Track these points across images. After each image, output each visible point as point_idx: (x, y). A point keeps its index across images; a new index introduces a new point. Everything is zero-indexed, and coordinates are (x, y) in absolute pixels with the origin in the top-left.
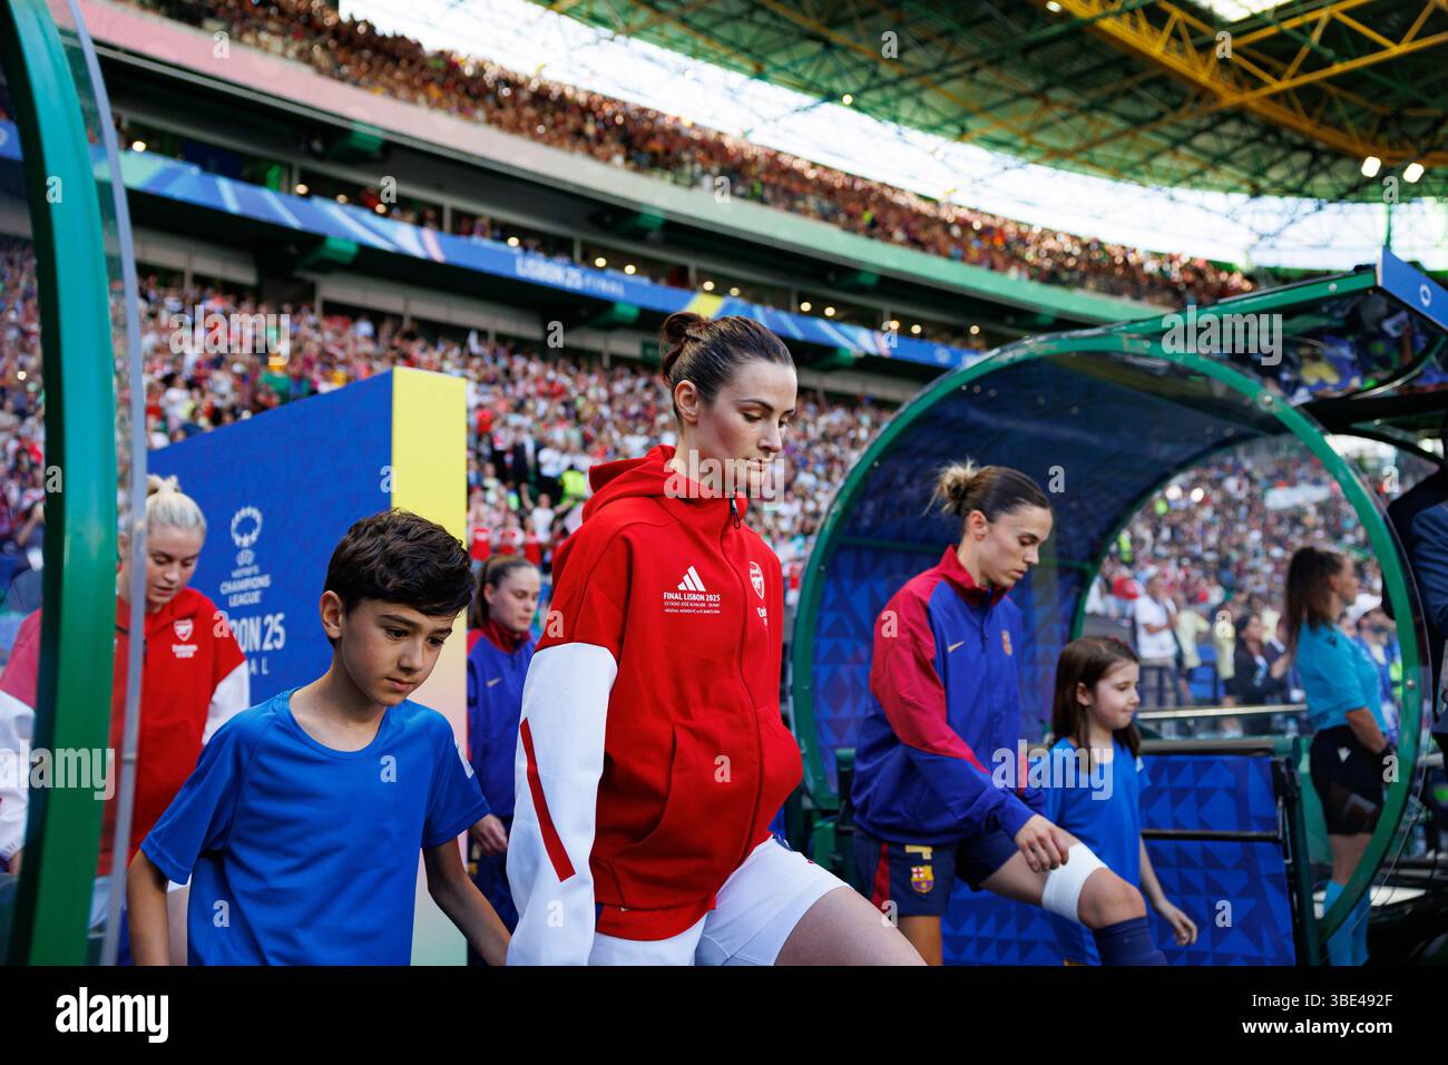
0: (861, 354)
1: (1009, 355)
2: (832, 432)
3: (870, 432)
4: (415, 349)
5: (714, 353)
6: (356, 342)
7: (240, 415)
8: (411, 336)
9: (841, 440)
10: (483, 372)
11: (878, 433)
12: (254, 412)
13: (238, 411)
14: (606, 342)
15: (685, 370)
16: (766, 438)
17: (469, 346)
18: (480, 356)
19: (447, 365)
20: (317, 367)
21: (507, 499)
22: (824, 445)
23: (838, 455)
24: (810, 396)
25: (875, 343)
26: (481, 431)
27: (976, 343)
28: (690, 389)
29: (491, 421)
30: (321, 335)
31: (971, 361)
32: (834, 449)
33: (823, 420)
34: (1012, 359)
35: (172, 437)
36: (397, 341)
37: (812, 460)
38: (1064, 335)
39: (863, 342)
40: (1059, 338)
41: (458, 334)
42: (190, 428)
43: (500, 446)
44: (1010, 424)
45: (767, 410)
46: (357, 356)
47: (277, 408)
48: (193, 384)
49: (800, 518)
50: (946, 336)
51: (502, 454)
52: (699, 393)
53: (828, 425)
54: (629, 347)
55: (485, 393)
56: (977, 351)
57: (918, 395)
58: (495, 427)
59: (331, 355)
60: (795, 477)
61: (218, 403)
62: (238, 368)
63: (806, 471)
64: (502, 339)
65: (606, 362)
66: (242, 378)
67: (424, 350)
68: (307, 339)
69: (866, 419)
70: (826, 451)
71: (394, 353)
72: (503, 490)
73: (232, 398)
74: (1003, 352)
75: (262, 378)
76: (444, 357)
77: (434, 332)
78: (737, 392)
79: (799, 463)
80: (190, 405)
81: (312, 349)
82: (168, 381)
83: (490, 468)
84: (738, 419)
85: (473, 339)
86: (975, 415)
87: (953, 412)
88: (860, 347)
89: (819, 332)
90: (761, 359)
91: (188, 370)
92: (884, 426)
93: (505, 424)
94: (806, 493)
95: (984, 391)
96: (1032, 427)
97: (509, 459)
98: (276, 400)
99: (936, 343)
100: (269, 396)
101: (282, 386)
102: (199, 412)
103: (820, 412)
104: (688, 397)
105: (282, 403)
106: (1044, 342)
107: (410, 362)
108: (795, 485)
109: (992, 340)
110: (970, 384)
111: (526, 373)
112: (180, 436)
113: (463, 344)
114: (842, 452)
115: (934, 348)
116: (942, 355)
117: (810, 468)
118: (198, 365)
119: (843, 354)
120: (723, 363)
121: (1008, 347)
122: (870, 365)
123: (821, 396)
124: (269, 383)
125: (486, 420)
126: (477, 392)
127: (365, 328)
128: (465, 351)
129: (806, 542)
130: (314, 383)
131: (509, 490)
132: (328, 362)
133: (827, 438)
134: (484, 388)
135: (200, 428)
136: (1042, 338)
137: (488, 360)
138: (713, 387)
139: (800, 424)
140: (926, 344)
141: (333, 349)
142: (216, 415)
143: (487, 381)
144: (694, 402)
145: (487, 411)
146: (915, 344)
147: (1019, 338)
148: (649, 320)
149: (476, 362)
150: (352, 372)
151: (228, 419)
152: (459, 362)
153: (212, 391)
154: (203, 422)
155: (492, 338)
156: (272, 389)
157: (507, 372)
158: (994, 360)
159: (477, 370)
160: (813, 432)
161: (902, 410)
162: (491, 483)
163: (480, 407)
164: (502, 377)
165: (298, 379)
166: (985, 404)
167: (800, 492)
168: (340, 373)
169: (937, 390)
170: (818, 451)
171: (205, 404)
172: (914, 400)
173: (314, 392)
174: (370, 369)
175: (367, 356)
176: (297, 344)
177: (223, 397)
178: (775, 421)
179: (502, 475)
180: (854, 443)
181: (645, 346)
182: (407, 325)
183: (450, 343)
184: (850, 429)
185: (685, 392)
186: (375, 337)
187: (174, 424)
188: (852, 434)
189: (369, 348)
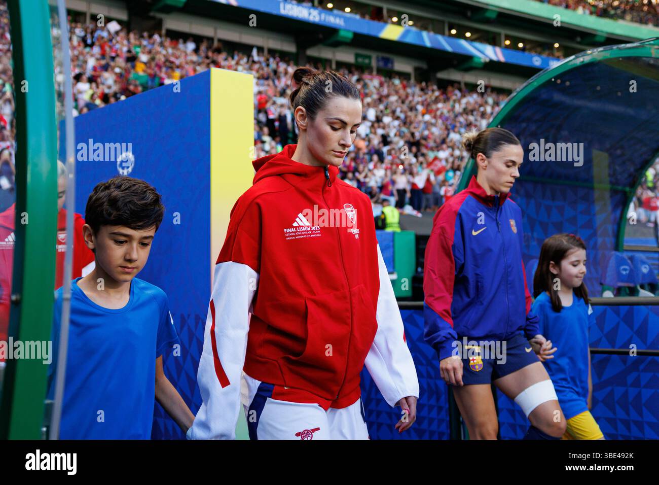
0: (487, 60)
1: (581, 59)
2: (470, 108)
3: (493, 108)
4: (221, 58)
5: (316, 92)
6: (186, 55)
7: (119, 98)
8: (218, 51)
9: (475, 113)
10: (261, 72)
11: (497, 109)
12: (127, 97)
13: (118, 95)
14: (334, 53)
15: (301, 100)
16: (343, 140)
17: (253, 57)
18: (259, 62)
19: (240, 68)
20: (164, 69)
21: (276, 148)
22: (465, 116)
23: (474, 122)
24: (456, 85)
25: (496, 53)
26: (261, 108)
27: (557, 54)
28: (302, 111)
29: (267, 102)
30: (165, 51)
31: (555, 64)
32: (471, 118)
33: (464, 101)
34: (583, 62)
35: (80, 111)
36: (210, 54)
37: (458, 125)
38: (615, 47)
39: (490, 53)
40: (612, 49)
41: (246, 49)
42: (90, 106)
43: (271, 117)
44: (577, 102)
45: (344, 124)
46: (187, 63)
47: (141, 93)
48: (92, 80)
49: (451, 160)
50: (539, 49)
51: (273, 121)
52: (307, 113)
53: (467, 103)
54: (347, 56)
55: (263, 85)
56: (558, 58)
57: (525, 84)
58: (269, 106)
59: (172, 62)
60: (448, 135)
61: (107, 91)
62: (117, 70)
63: (454, 131)
64: (272, 52)
65: (334, 66)
66: (120, 76)
67: (226, 59)
68: (158, 53)
69: (490, 100)
70: (466, 120)
71: (208, 61)
72: (273, 143)
73: (115, 88)
74: (577, 57)
75: (132, 76)
76: (238, 63)
77: (233, 49)
78: (327, 114)
79: (450, 127)
80: (90, 92)
81: (161, 58)
82: (78, 78)
83: (266, 130)
84: (328, 129)
85: (255, 52)
86: (557, 97)
87: (544, 96)
88: (487, 56)
89: (461, 46)
90: (340, 96)
91: (89, 72)
92: (502, 106)
93: (274, 103)
94: (454, 144)
95: (563, 82)
96: (594, 105)
97: (277, 124)
98: (140, 89)
99: (533, 54)
100: (136, 86)
101: (143, 81)
102: (96, 96)
103: (464, 96)
104: (302, 116)
105: (143, 91)
106: (602, 51)
107: (218, 65)
108: (448, 140)
109: (567, 52)
110: (556, 78)
111: (286, 73)
112: (85, 110)
113: (249, 55)
114: (476, 120)
115: (532, 57)
116: (537, 61)
117: (456, 130)
118: (95, 69)
119: (476, 60)
120: (320, 97)
121: (580, 55)
122: (492, 67)
123: (463, 86)
124: (136, 79)
125: (263, 101)
126: (257, 84)
127: (191, 46)
128: (251, 59)
129: (455, 174)
130: (162, 79)
131: (277, 143)
132: (170, 66)
133: (466, 111)
134: (262, 82)
135: (96, 106)
136: (601, 49)
137: (264, 65)
138: (315, 111)
139: (451, 103)
140: (527, 53)
141: (172, 59)
142: (105, 98)
143: (262, 78)
144: (305, 118)
145: (263, 96)
146: (520, 54)
147: (584, 50)
148: (362, 41)
149: (256, 66)
150: (184, 72)
151: (112, 100)
152: (247, 66)
153: (103, 84)
154: (98, 102)
155: (266, 52)
156: (138, 82)
157: (275, 72)
158: (571, 63)
159: (257, 71)
160: (458, 108)
161: (514, 94)
162: (266, 138)
163: (260, 93)
164: (272, 75)
165: (153, 76)
166: (563, 90)
167: (451, 144)
168: (177, 73)
169: (535, 82)
170: (461, 119)
171: (99, 92)
172: (520, 88)
173: (162, 84)
174: (195, 70)
175: (193, 62)
176: (152, 56)
177: (109, 87)
178: (349, 130)
179: (272, 134)
180: (483, 115)
181: (357, 56)
182: (216, 44)
183: (241, 55)
184: (481, 106)
185: (300, 113)
186: (196, 51)
187: (81, 103)
188: (482, 109)
189: (194, 58)
